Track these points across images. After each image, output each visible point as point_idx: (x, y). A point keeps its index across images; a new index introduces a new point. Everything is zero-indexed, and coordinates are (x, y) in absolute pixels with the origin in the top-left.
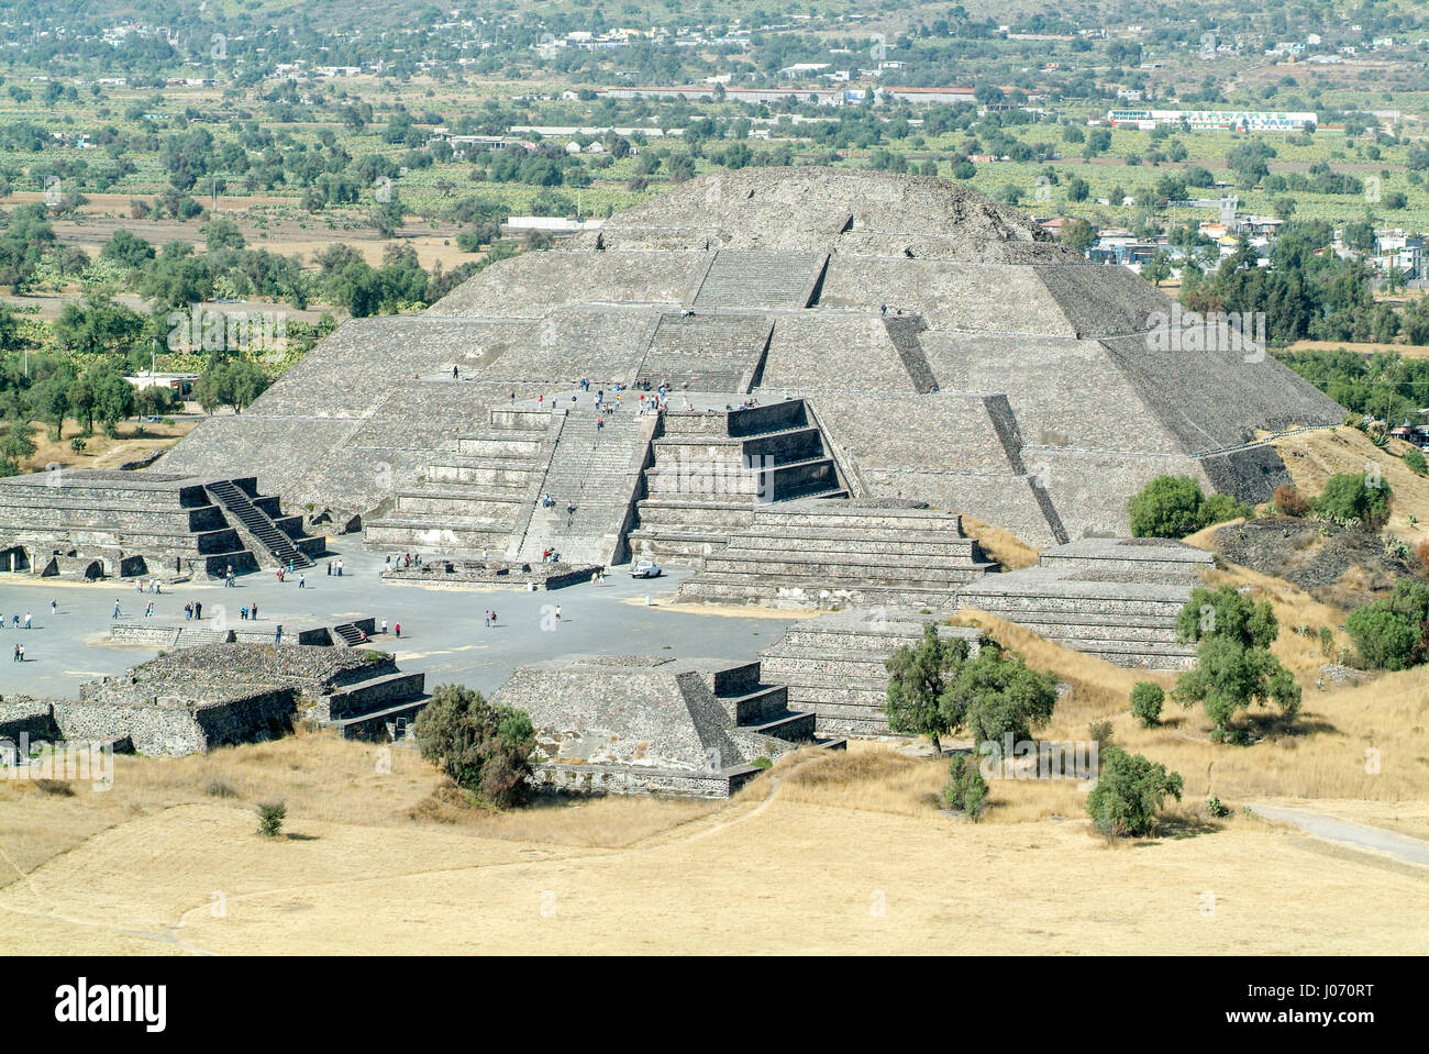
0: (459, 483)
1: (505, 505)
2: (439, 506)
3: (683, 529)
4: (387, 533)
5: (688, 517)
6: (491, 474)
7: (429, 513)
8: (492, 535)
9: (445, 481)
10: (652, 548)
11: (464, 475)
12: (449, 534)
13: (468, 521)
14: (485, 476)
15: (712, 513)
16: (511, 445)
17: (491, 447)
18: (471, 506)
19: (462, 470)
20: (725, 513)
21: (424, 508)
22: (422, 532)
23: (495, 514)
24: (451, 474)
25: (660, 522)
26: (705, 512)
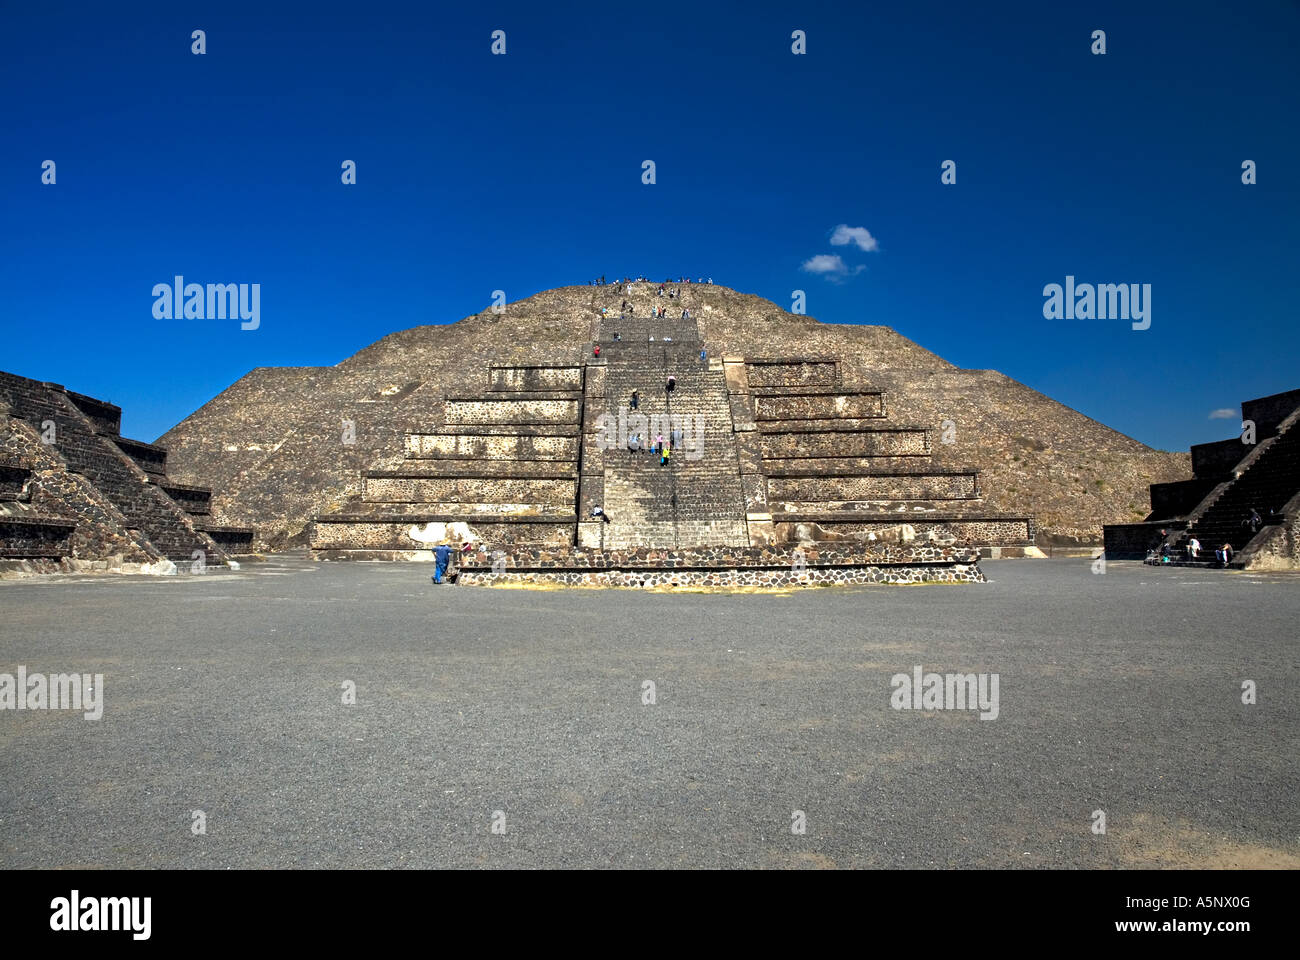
0: (460, 458)
1: (543, 483)
2: (432, 490)
3: (845, 507)
4: (353, 532)
5: (849, 489)
6: (509, 443)
7: (418, 500)
8: (537, 528)
9: (436, 455)
10: (816, 535)
11: (466, 446)
12: (461, 529)
13: (483, 509)
14: (501, 448)
15: (885, 482)
16: (531, 407)
17: (500, 410)
18: (488, 487)
19: (463, 439)
20: (906, 481)
21: (411, 494)
22: (415, 528)
23: (529, 500)
24: (445, 445)
25: (805, 499)
26: (875, 481)
